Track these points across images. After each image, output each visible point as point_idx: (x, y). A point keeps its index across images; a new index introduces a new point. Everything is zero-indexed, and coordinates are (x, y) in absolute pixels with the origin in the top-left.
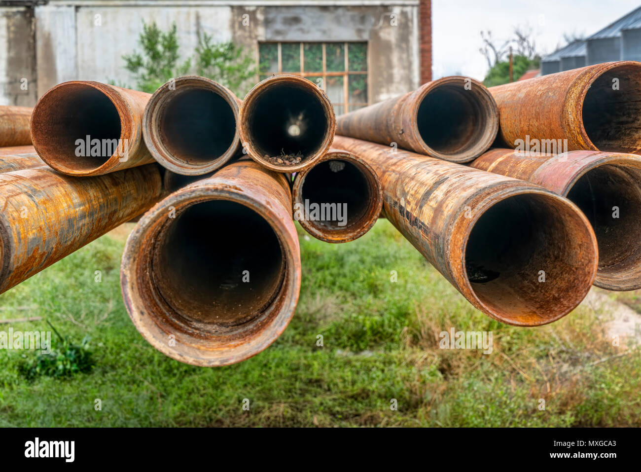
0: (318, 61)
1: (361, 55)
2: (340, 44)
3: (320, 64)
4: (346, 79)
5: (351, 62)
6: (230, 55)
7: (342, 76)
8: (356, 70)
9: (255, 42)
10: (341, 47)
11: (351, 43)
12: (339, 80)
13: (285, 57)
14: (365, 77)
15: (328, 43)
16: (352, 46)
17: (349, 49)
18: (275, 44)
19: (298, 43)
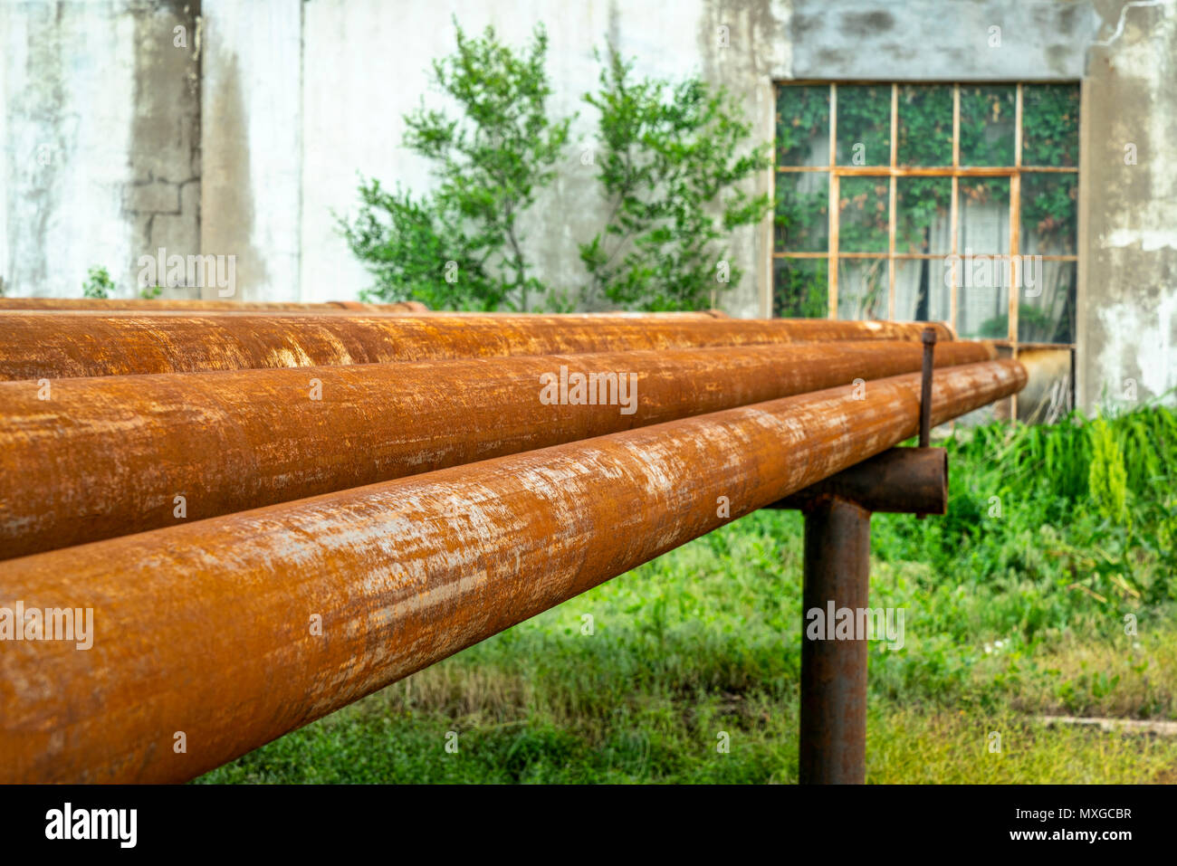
0: (939, 135)
1: (1061, 122)
2: (1003, 87)
3: (943, 143)
4: (1015, 186)
5: (1032, 139)
6: (691, 114)
7: (1005, 178)
8: (1047, 162)
9: (766, 80)
10: (1003, 98)
11: (1032, 85)
12: (996, 189)
13: (849, 125)
14: (1072, 183)
15: (968, 85)
16: (1037, 95)
17: (1027, 101)
18: (822, 86)
19: (884, 85)
